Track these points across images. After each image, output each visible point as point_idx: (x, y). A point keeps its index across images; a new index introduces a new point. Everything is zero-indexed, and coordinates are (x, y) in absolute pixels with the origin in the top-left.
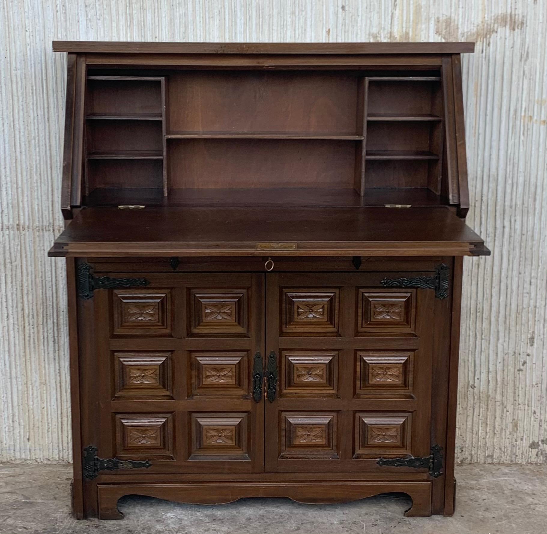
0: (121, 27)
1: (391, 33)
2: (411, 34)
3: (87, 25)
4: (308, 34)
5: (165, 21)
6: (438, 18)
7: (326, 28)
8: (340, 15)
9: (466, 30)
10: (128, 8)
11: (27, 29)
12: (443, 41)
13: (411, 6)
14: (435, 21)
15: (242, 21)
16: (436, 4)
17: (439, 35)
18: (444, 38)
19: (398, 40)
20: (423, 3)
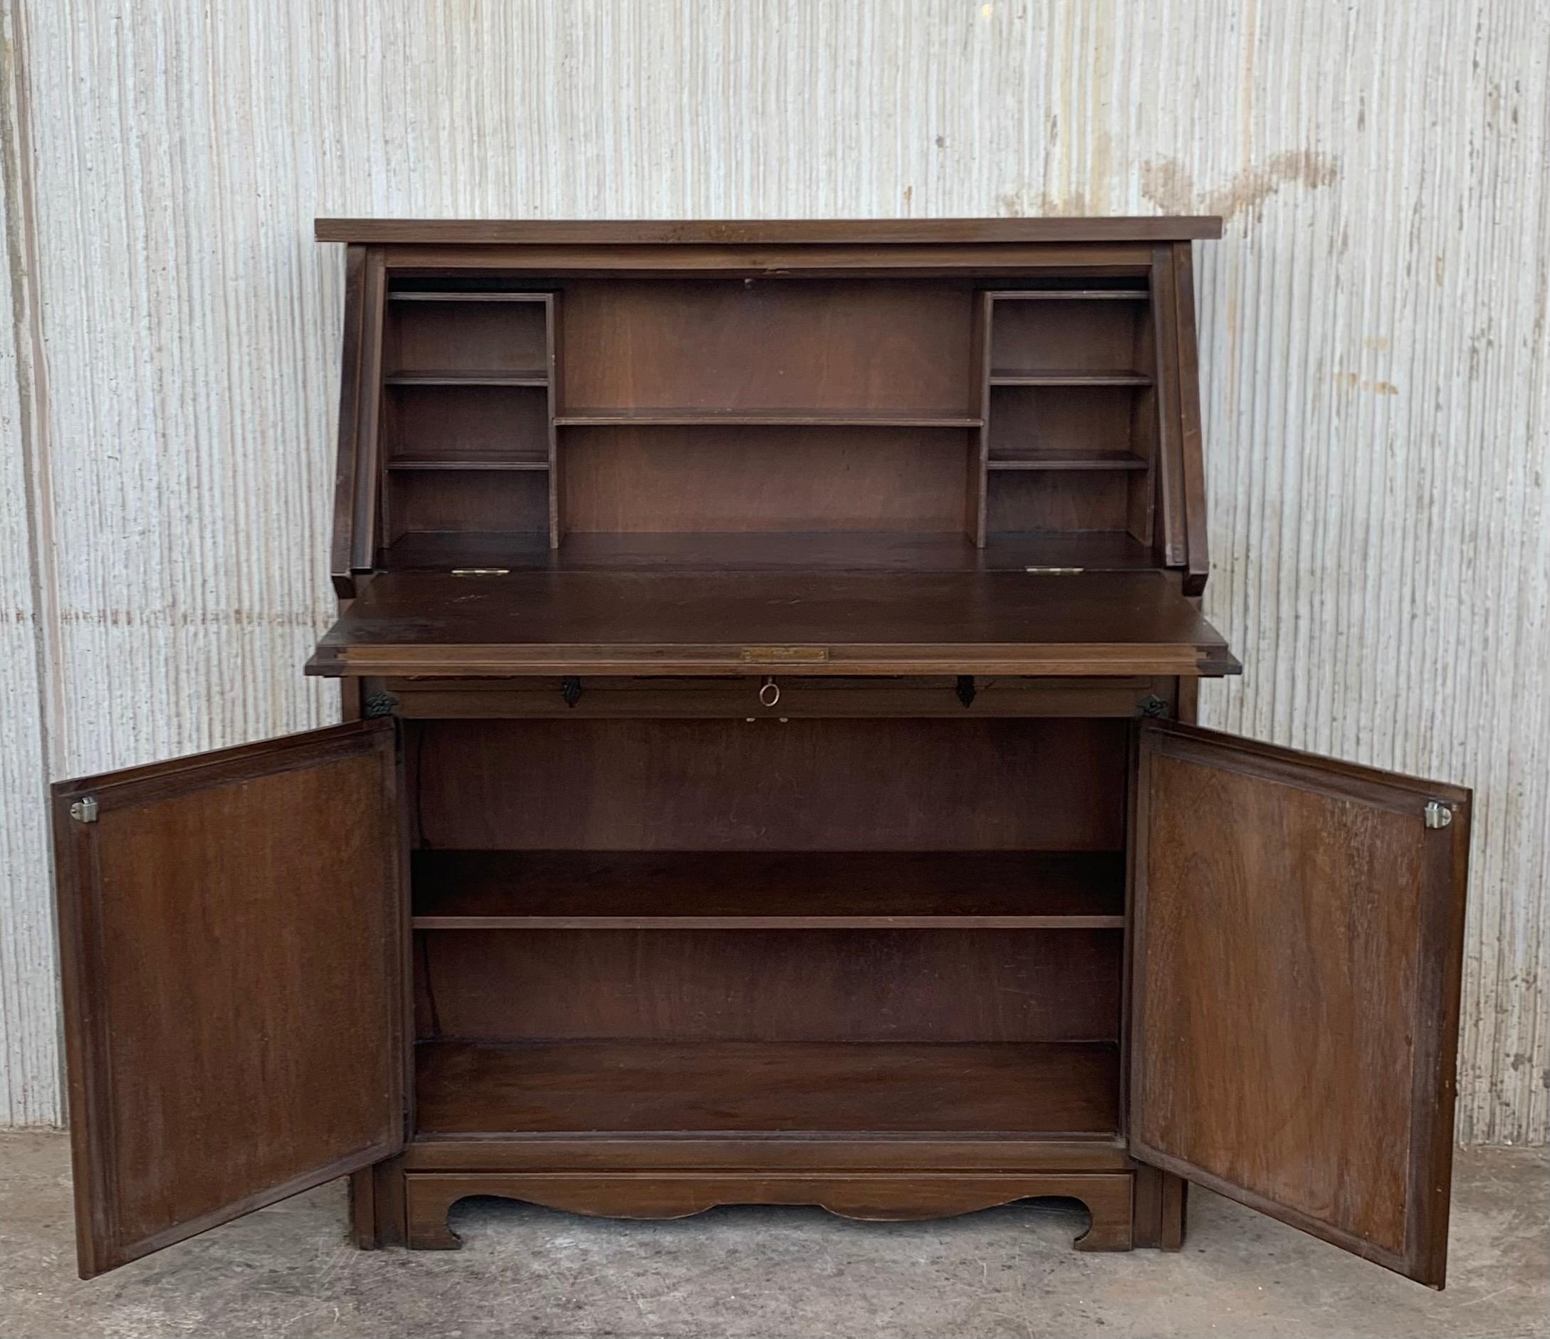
0: (461, 187)
1: (1044, 195)
2: (1087, 198)
3: (388, 182)
4: (864, 199)
5: (555, 173)
6: (1147, 163)
7: (903, 185)
8: (933, 158)
9: (1208, 188)
10: (475, 145)
12: (1160, 213)
13: (1089, 137)
14: (1140, 168)
15: (722, 173)
16: (1144, 131)
17: (1150, 198)
18: (1162, 206)
19: (1059, 212)
20: (1115, 129)
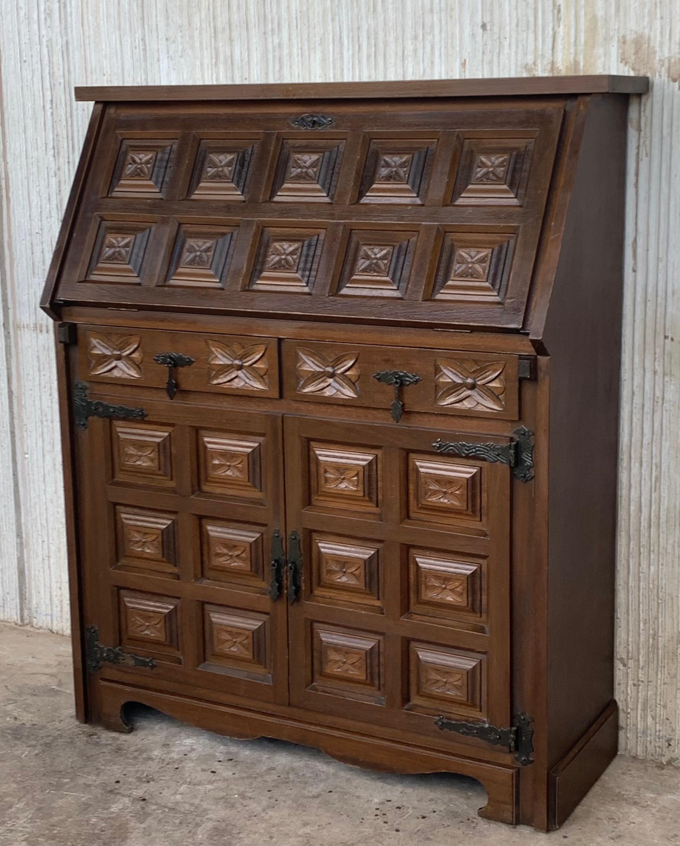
0: (206, 66)
1: (553, 63)
2: (582, 64)
3: (169, 64)
4: (437, 68)
5: (256, 56)
6: (624, 37)
7: (461, 58)
8: (479, 38)
9: (667, 55)
10: (213, 39)
11: (105, 72)
12: (632, 74)
13: (582, 20)
14: (619, 41)
15: (350, 52)
16: (622, 13)
17: (626, 64)
18: (634, 69)
19: (563, 73)
20: (600, 13)
